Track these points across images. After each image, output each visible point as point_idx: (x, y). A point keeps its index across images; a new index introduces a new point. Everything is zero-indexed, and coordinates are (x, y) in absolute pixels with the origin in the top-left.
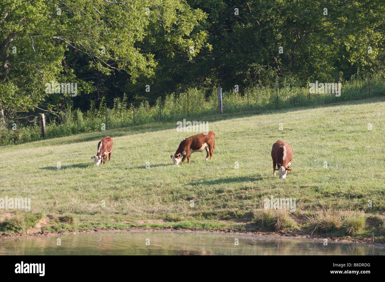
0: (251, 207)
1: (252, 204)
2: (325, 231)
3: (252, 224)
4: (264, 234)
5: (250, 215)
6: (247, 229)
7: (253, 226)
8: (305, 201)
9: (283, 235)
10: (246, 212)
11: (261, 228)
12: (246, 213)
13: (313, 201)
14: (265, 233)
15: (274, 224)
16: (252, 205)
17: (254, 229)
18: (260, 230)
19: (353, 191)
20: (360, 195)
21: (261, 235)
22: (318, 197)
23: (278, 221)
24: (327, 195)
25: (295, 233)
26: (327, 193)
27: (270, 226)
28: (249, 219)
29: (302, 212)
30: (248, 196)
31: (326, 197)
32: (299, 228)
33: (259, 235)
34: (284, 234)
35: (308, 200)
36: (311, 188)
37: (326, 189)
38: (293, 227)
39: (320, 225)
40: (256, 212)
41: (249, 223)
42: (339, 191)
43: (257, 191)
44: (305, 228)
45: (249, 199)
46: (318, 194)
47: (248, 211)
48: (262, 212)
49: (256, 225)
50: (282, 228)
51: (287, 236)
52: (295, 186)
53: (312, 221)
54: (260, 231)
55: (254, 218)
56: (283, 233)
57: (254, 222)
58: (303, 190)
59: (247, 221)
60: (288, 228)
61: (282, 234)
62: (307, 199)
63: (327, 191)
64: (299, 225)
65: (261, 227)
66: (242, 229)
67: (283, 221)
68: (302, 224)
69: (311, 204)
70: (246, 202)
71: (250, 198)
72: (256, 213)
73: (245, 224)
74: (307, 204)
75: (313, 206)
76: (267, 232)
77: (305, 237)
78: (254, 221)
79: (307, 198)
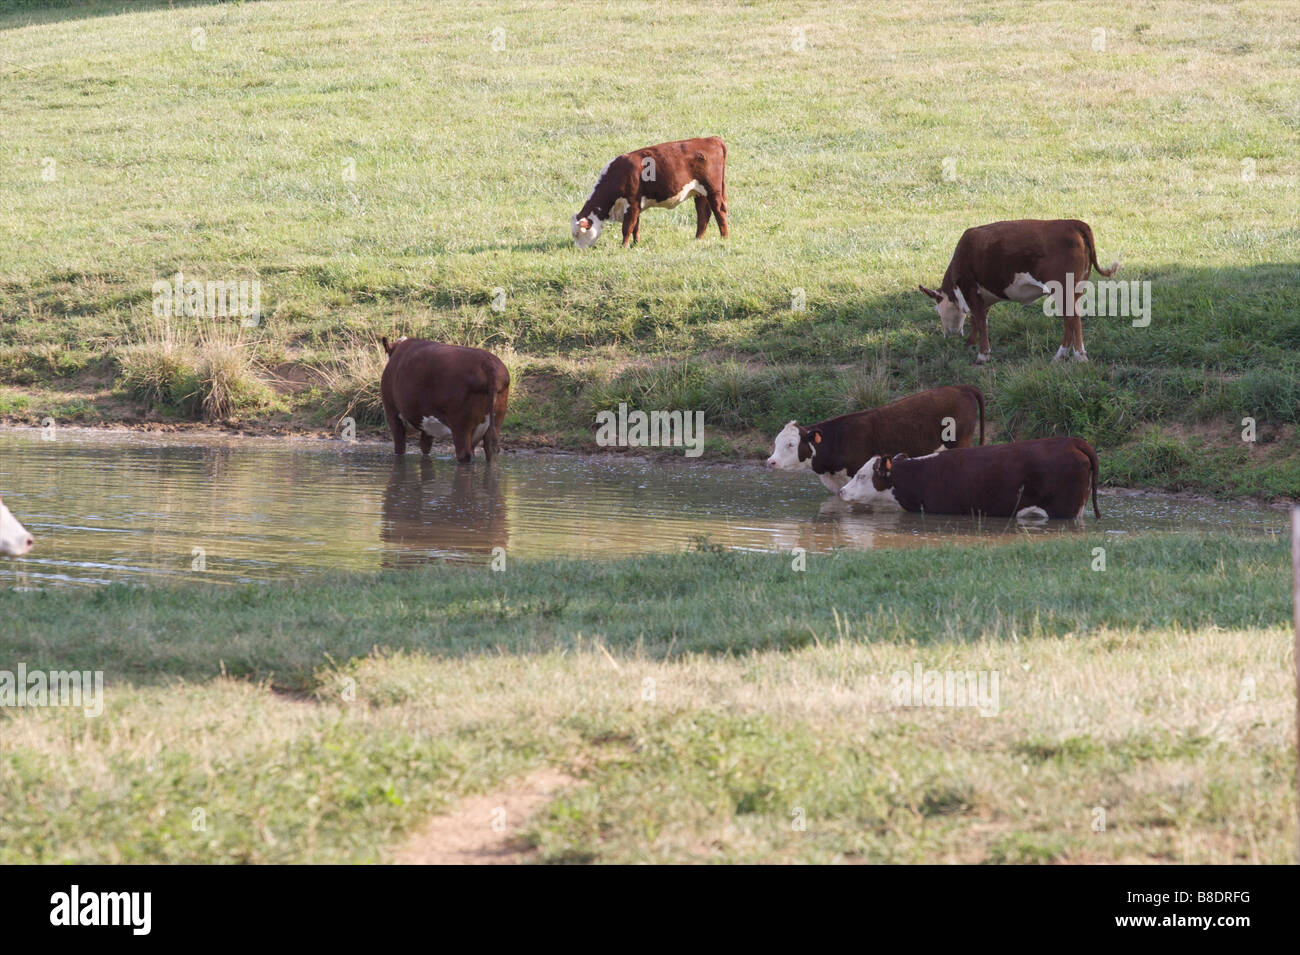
0: (103, 339)
1: (106, 330)
2: (379, 418)
3: (115, 397)
4: (169, 430)
5: (108, 367)
6: (103, 413)
7: (123, 405)
8: (293, 316)
9: (237, 433)
10: (90, 355)
11: (153, 411)
12: (92, 361)
13: (319, 319)
14: (172, 428)
15: (201, 396)
16: (106, 335)
17: (127, 414)
18: (148, 416)
19: (452, 282)
20: (478, 295)
21: (159, 433)
22: (335, 304)
23: (215, 384)
24: (364, 296)
25: (275, 423)
26: (364, 289)
27: (185, 402)
28: (103, 381)
29: (290, 356)
30: (83, 302)
31: (362, 302)
32: (286, 408)
33: (152, 432)
34: (240, 427)
35: (300, 315)
36: (304, 272)
37: (357, 274)
38: (266, 405)
39: (363, 395)
40: (129, 355)
41: (104, 393)
42: (402, 283)
43: (114, 286)
44: (307, 407)
45: (89, 314)
46: (331, 295)
47: (97, 355)
48: (151, 356)
49: (133, 399)
50: (225, 408)
51: (251, 434)
52: (243, 269)
53: (336, 382)
54: (152, 421)
55: (120, 376)
56: (233, 427)
57: (125, 391)
58: (274, 279)
59: (98, 387)
60: (252, 410)
61: (234, 429)
62: (298, 309)
63: (363, 281)
64: (286, 397)
65: (151, 407)
66: (87, 416)
67: (232, 384)
68: (296, 395)
69: (316, 328)
70: (82, 323)
71: (92, 310)
72: (127, 359)
73: (92, 397)
74: (300, 327)
75: (324, 335)
76: (178, 422)
77: (314, 436)
78: (123, 387)
79: (297, 306)
